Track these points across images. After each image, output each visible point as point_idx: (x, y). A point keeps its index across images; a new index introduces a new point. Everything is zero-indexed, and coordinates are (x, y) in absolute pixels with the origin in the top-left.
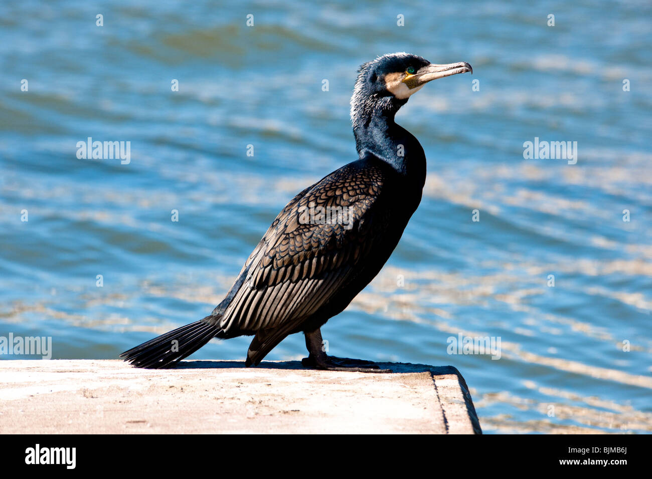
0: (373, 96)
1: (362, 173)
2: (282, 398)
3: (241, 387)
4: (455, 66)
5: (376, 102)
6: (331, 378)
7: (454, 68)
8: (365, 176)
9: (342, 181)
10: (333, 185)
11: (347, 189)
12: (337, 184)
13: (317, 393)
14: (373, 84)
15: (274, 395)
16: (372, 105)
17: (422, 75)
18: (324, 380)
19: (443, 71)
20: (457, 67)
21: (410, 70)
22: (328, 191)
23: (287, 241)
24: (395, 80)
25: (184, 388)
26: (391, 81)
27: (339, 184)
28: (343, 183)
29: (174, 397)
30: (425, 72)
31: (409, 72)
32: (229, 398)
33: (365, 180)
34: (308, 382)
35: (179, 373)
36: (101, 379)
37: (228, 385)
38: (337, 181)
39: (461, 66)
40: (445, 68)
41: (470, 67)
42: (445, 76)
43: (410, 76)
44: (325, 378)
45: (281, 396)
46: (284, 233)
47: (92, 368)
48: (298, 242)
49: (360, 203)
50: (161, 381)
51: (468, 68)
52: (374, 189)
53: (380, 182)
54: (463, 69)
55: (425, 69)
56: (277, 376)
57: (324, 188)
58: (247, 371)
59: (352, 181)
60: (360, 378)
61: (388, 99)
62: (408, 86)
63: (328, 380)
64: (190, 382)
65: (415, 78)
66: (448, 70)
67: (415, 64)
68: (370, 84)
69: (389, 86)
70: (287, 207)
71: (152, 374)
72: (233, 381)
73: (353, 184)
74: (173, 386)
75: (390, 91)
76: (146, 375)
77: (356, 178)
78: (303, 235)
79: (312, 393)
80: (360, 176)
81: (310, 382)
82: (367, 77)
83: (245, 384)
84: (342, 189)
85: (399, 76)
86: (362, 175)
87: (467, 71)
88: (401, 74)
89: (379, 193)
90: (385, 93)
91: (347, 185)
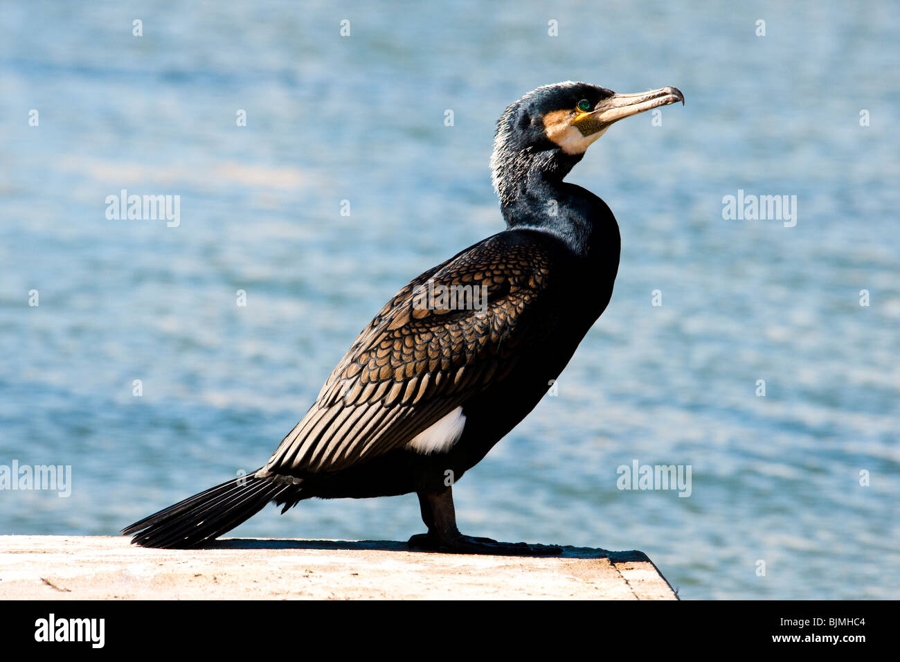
0: (526, 151)
1: (516, 253)
2: (382, 594)
3: (310, 577)
4: (656, 94)
5: (532, 161)
6: (453, 566)
7: (654, 97)
8: (521, 257)
9: (485, 263)
10: (472, 267)
11: (492, 273)
12: (477, 266)
13: (436, 588)
14: (524, 132)
15: (367, 589)
16: (524, 164)
17: (603, 112)
18: (443, 568)
19: (636, 103)
20: (659, 96)
21: (583, 106)
22: (463, 275)
23: (389, 344)
24: (560, 121)
25: (217, 577)
26: (552, 124)
27: (480, 266)
28: (488, 266)
29: (203, 590)
30: (607, 108)
31: (581, 108)
32: (295, 593)
33: (521, 263)
34: (417, 571)
35: (207, 556)
36: (82, 563)
37: (289, 574)
38: (477, 263)
39: (665, 94)
40: (640, 98)
41: (680, 94)
42: (639, 111)
43: (584, 115)
44: (443, 566)
45: (379, 591)
46: (385, 330)
47: (66, 547)
48: (406, 347)
49: (515, 299)
50: (179, 567)
51: (676, 96)
52: (538, 281)
53: (545, 268)
54: (668, 98)
55: (608, 101)
56: (364, 561)
57: (458, 272)
58: (316, 555)
59: (501, 263)
60: (500, 567)
61: (550, 154)
62: (581, 131)
63: (449, 568)
64: (226, 569)
65: (591, 118)
66: (645, 101)
67: (591, 96)
68: (520, 132)
69: (550, 131)
70: (397, 297)
71: (164, 557)
72: (296, 568)
73: (501, 267)
74: (200, 575)
75: (552, 139)
76: (154, 558)
77: (507, 258)
78: (416, 337)
79: (428, 586)
80: (513, 257)
81: (421, 572)
82: (514, 122)
83: (317, 573)
84: (484, 273)
85: (565, 115)
86: (516, 255)
87: (675, 100)
88: (568, 112)
89: (544, 287)
90: (544, 144)
91: (493, 268)
